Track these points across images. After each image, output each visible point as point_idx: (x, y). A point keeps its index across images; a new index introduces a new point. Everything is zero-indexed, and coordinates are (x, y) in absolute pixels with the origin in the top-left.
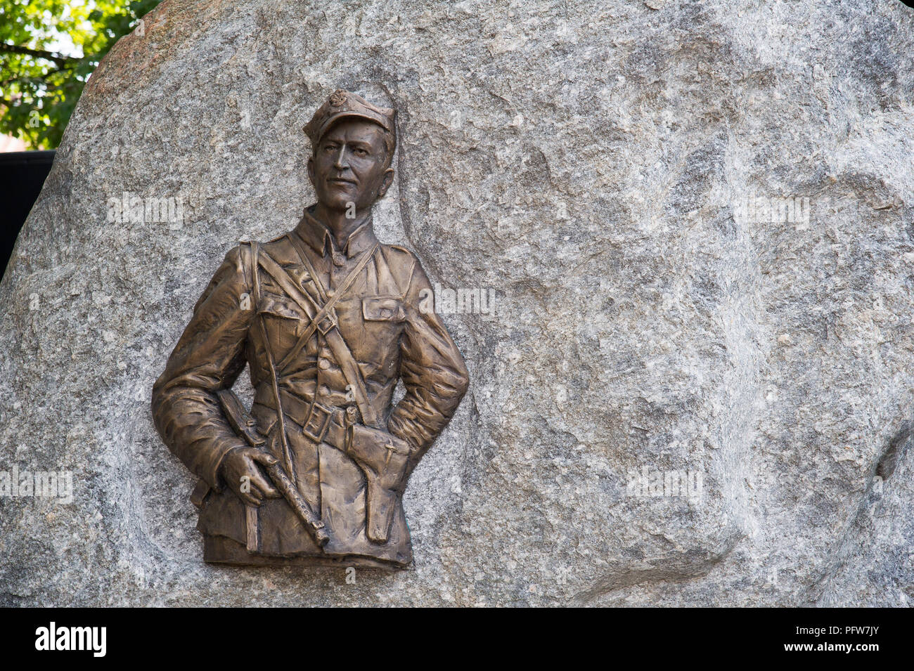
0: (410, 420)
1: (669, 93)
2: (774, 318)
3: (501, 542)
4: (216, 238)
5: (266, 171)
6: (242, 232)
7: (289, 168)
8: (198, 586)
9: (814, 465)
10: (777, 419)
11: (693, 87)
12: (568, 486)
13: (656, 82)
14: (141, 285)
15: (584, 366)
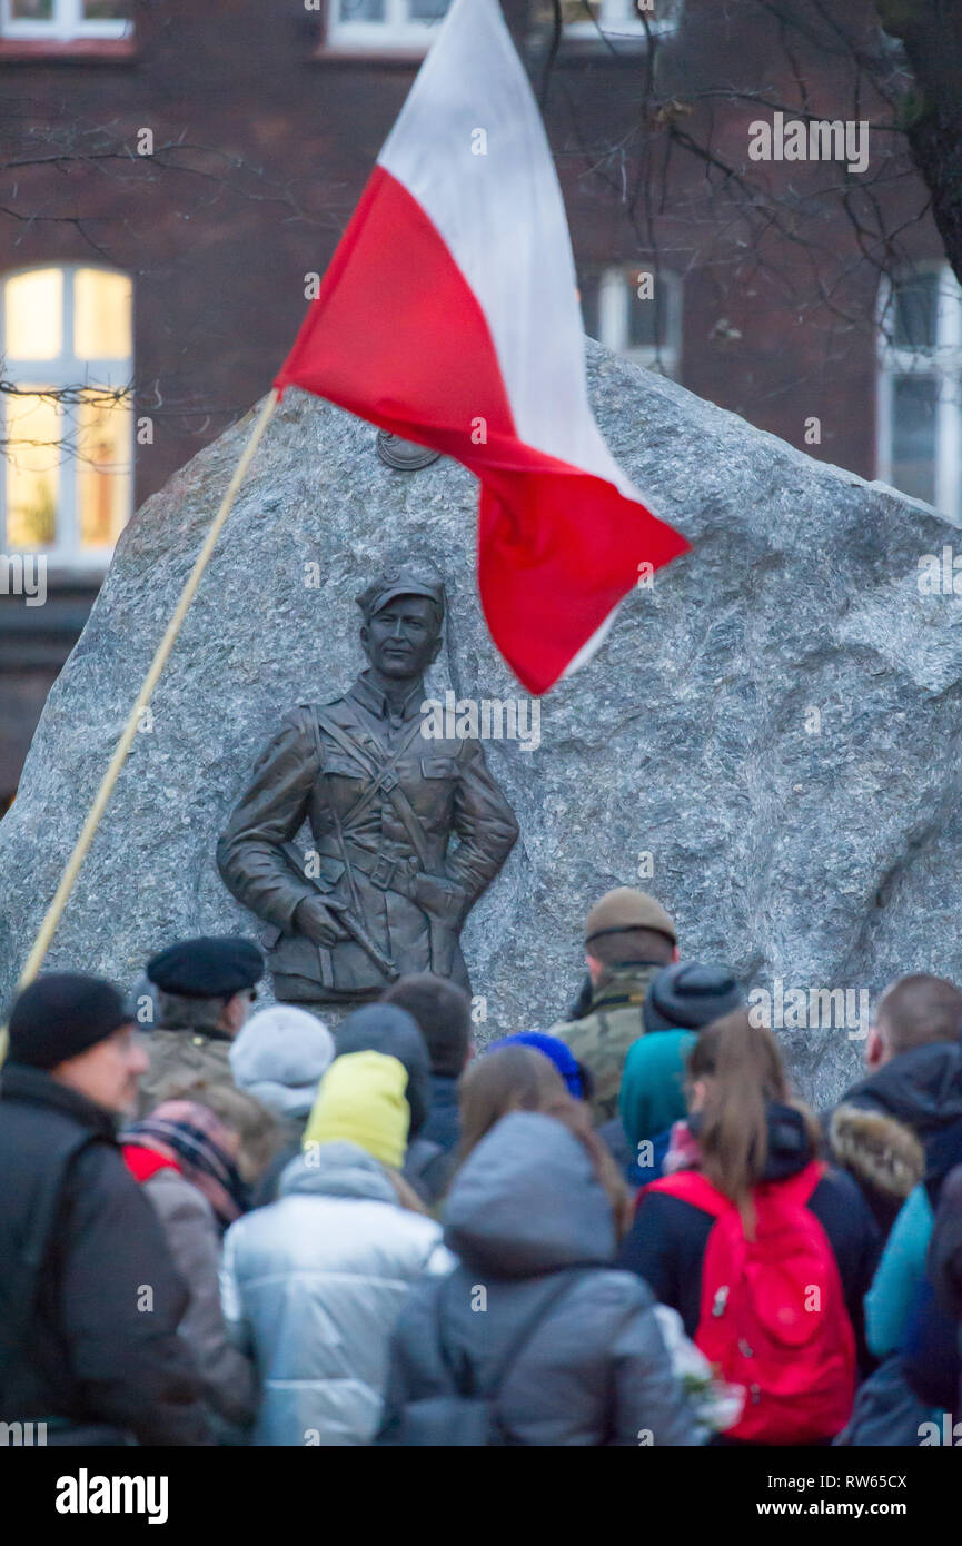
0: (466, 867)
1: (694, 575)
2: (789, 770)
3: (553, 974)
4: (272, 700)
5: (319, 637)
6: (297, 694)
7: (341, 634)
9: (824, 897)
10: (793, 859)
11: (715, 569)
13: (683, 565)
14: (199, 744)
15: (625, 817)
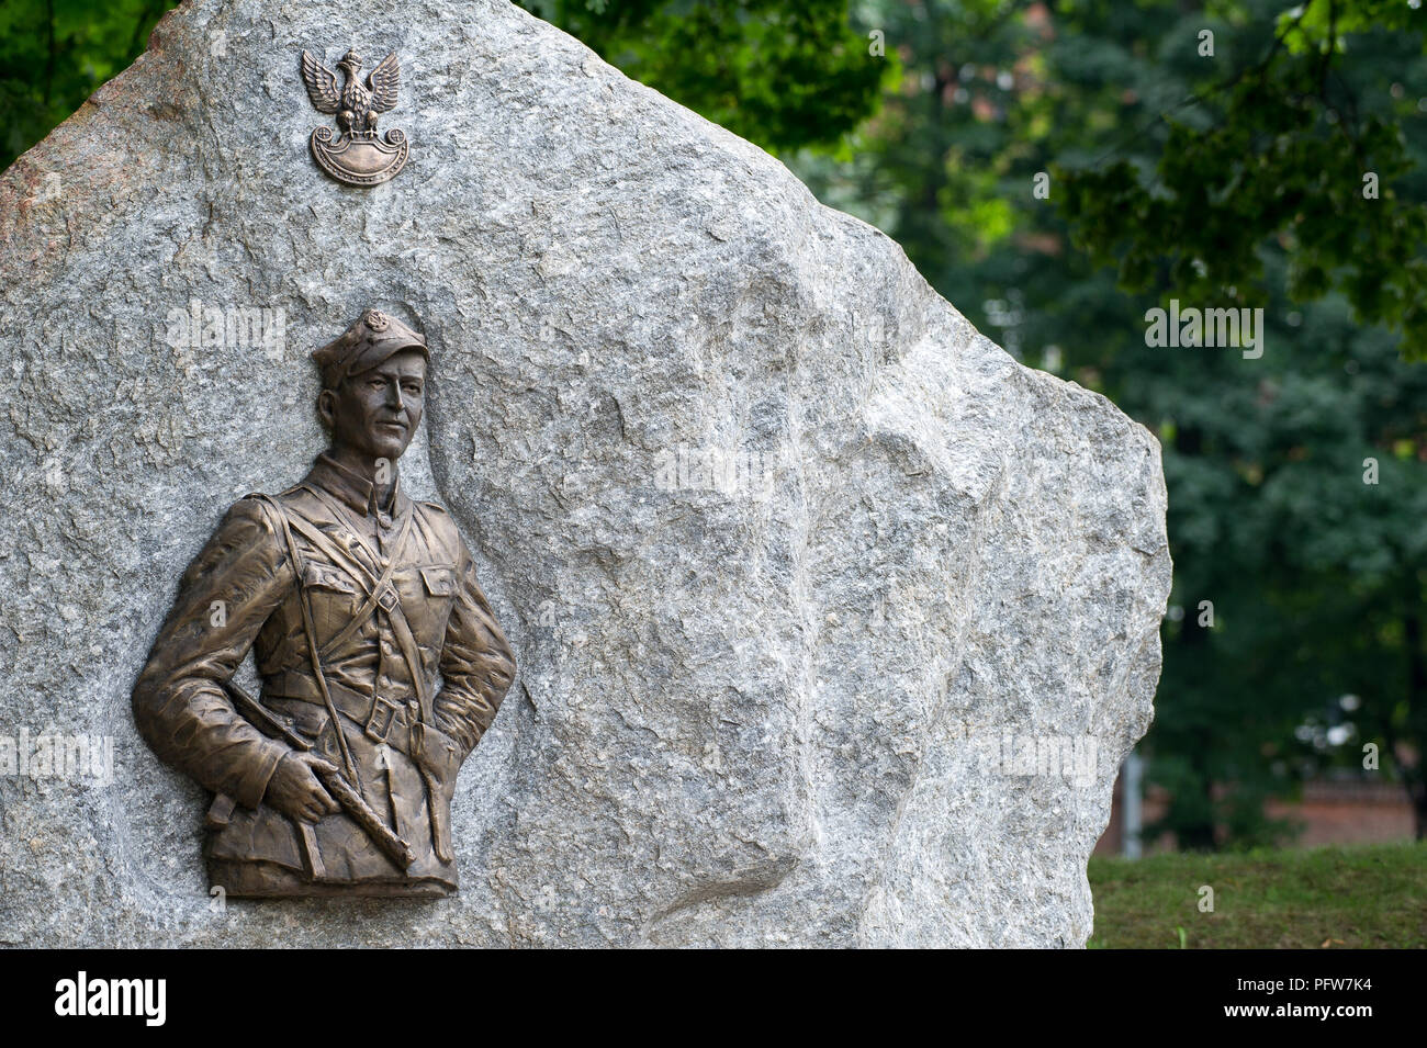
0: (461, 716)
1: (735, 336)
2: (821, 596)
3: (566, 858)
4: (204, 488)
5: (262, 404)
6: (237, 480)
7: (290, 402)
8: (214, 925)
9: (874, 759)
10: (834, 709)
11: (760, 330)
12: (647, 791)
14: (104, 546)
15: (665, 650)
